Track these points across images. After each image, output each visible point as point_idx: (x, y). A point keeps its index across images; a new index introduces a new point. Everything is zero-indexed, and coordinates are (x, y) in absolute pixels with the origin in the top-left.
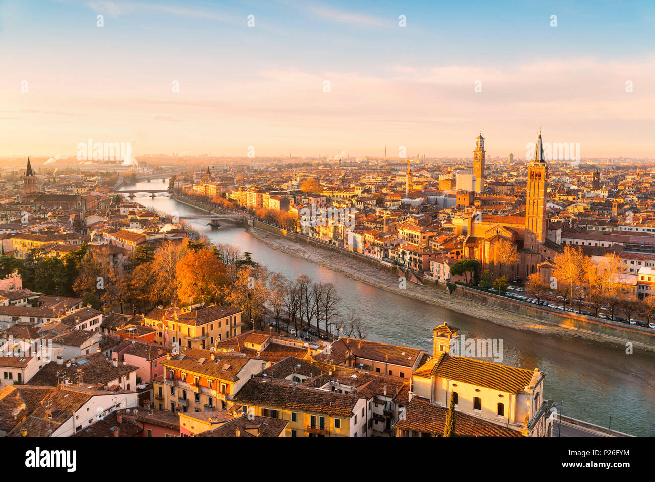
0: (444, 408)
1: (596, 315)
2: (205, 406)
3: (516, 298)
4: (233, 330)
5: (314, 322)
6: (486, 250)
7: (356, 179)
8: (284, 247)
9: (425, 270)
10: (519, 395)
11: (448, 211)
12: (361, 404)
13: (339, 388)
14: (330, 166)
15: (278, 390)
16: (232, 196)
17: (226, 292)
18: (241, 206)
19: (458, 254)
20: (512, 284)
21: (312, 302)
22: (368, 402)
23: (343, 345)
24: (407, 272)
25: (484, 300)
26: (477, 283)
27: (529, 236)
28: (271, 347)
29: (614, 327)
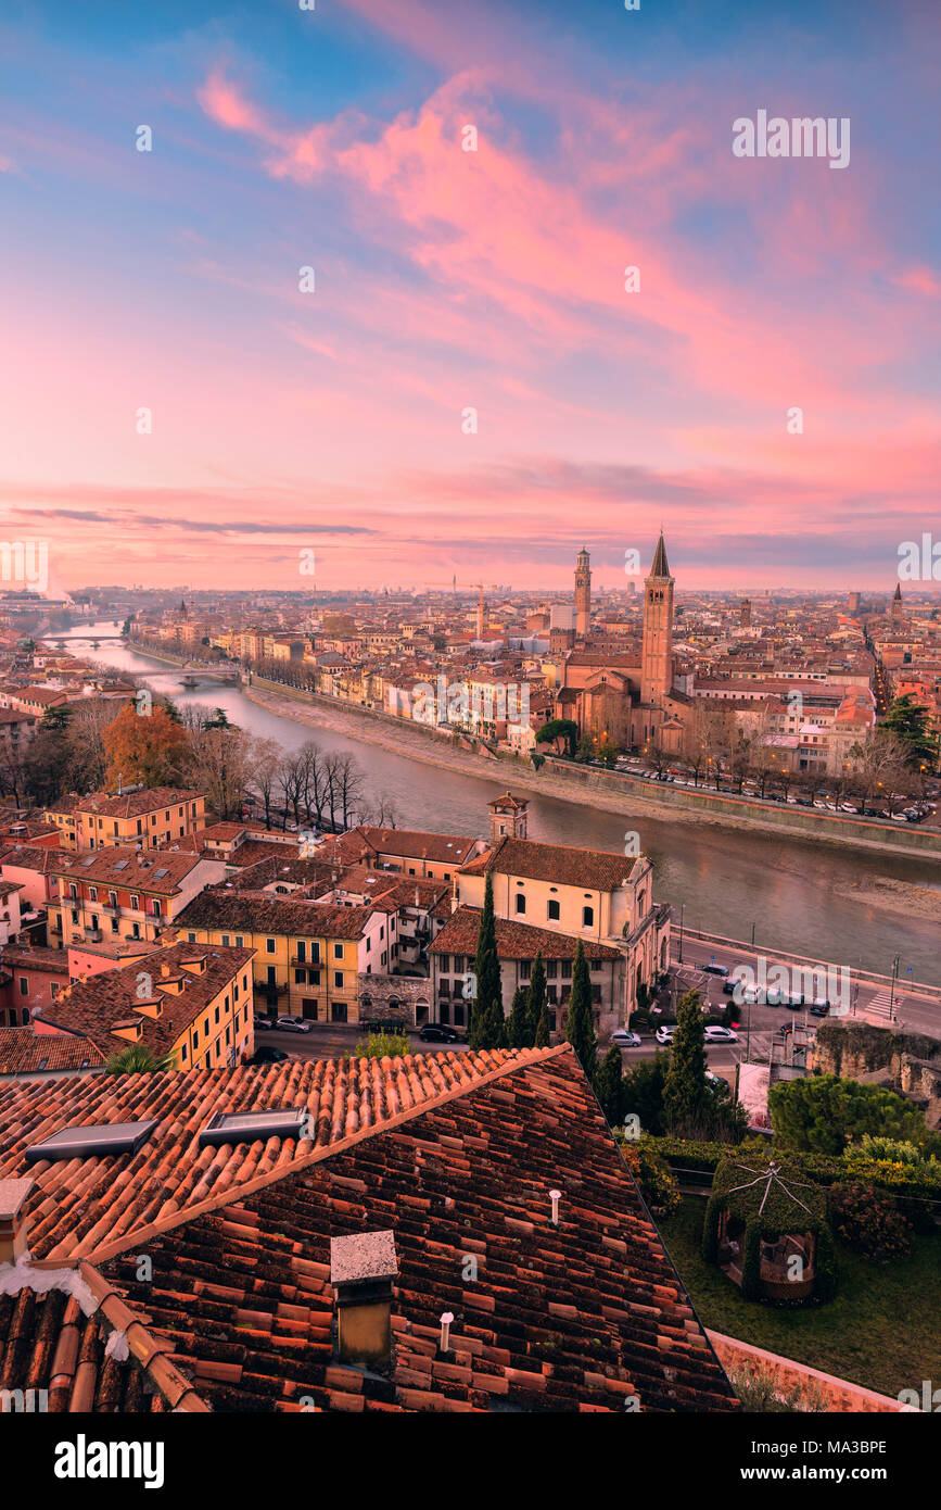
0: (504, 921)
1: (739, 792)
2: (129, 938)
3: (629, 773)
4: (191, 825)
5: (326, 814)
6: (587, 706)
7: (408, 617)
8: (295, 713)
9: (500, 738)
10: (616, 894)
11: (536, 657)
12: (378, 921)
13: (347, 900)
14: (372, 601)
15: (245, 905)
16: (219, 643)
17: (184, 769)
18: (233, 657)
19: (548, 714)
20: (624, 753)
21: (324, 781)
22: (390, 917)
23: (359, 837)
24: (475, 741)
25: (584, 777)
26: (574, 753)
27: (647, 684)
28: (249, 845)
29: (766, 808)
